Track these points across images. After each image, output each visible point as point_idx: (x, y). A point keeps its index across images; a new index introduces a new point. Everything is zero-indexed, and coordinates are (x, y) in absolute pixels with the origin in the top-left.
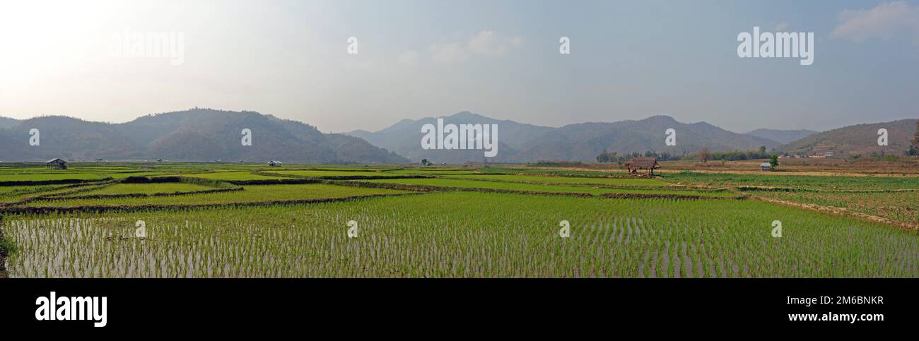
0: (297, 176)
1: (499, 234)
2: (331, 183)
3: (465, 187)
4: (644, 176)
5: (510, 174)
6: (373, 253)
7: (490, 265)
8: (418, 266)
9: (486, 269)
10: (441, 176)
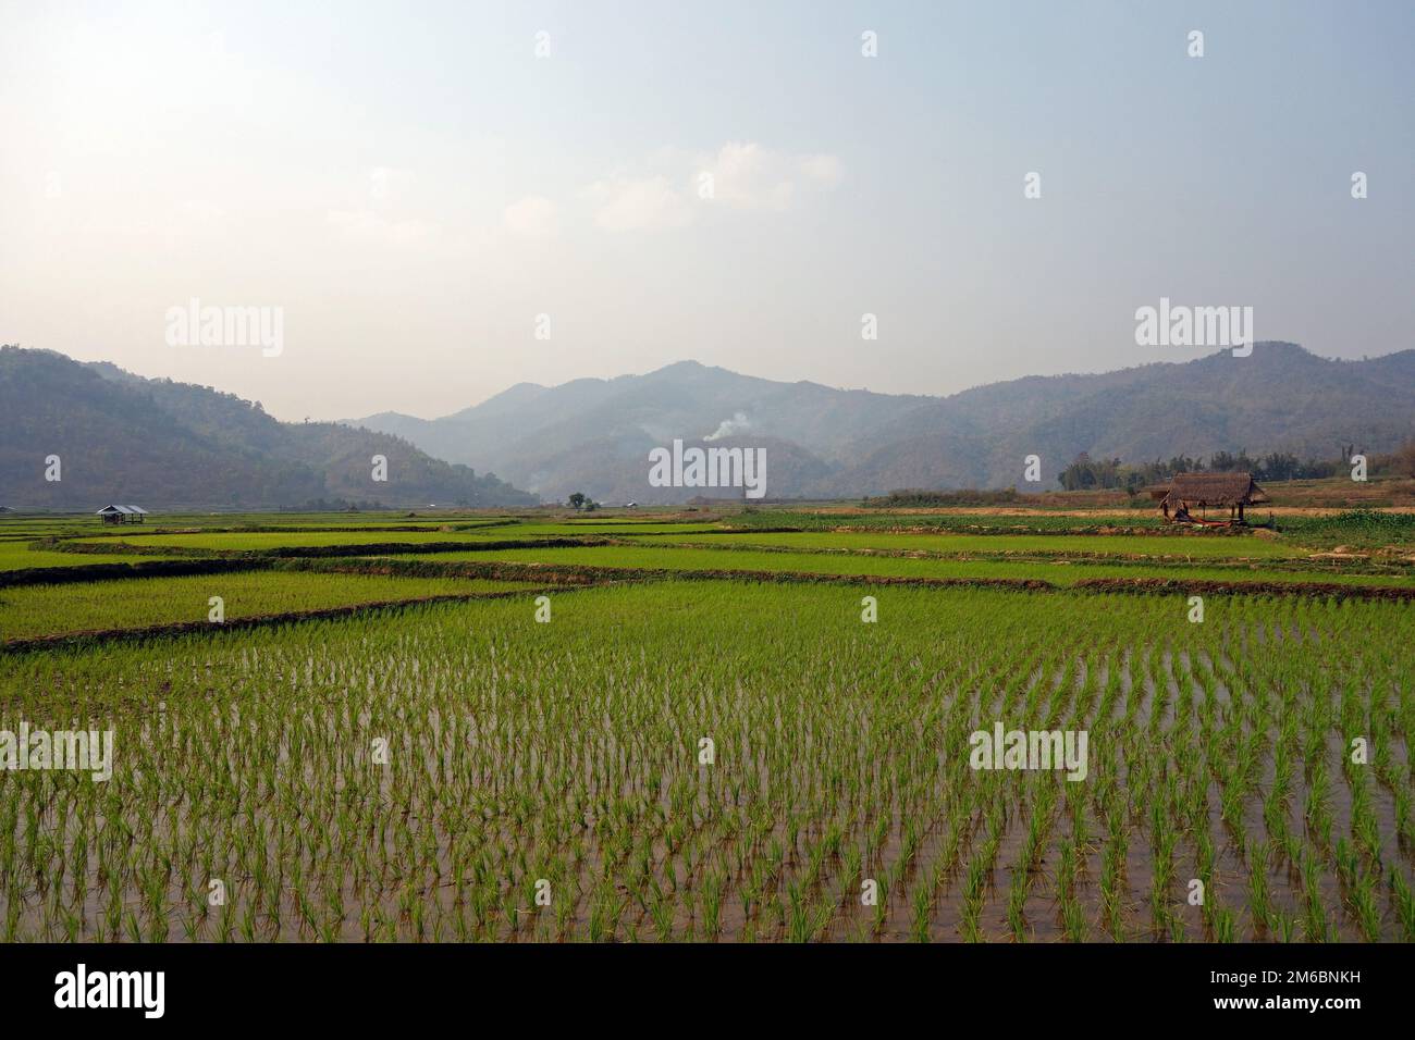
0: (194, 552)
1: (789, 698)
2: (303, 568)
3: (692, 568)
4: (1215, 529)
5: (812, 531)
6: (432, 766)
7: (765, 786)
8: (565, 793)
9: (754, 799)
10: (624, 539)
